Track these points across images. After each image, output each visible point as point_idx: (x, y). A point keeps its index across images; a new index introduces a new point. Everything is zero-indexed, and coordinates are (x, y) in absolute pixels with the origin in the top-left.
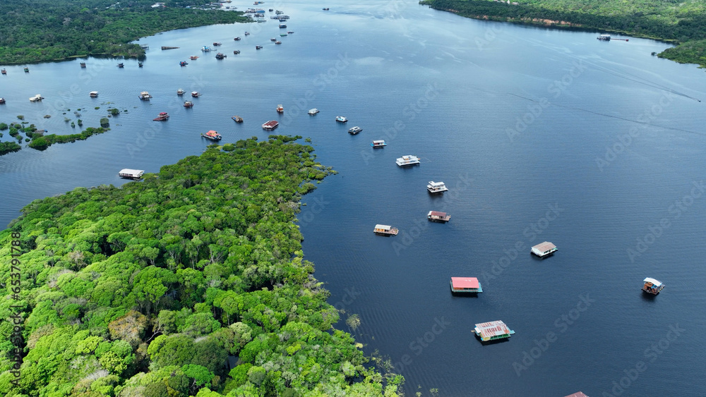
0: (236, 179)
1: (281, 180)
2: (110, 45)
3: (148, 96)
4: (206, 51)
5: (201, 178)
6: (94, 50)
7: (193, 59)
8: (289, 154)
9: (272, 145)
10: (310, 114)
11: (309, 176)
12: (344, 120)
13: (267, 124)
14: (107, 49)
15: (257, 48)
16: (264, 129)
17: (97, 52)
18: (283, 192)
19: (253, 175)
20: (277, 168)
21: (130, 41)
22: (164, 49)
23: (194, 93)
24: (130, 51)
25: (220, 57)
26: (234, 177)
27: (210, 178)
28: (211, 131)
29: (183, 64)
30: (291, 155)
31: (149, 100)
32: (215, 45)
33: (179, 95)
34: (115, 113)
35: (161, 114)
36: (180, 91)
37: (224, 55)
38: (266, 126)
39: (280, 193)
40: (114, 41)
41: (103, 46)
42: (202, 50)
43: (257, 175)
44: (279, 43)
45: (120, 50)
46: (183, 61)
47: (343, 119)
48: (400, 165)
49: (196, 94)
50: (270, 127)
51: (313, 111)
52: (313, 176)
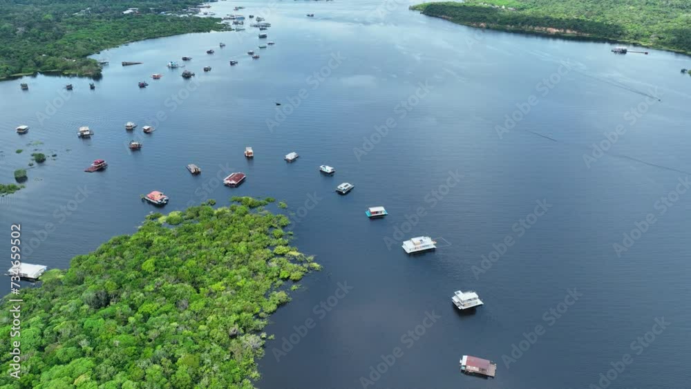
0: (171, 289)
1: (239, 288)
2: (63, 60)
3: (87, 133)
4: (173, 67)
5: (120, 286)
6: (43, 67)
7: (156, 78)
8: (255, 233)
9: (234, 215)
10: (287, 161)
11: (281, 276)
12: (330, 171)
13: (230, 179)
14: (58, 65)
15: (232, 64)
16: (227, 185)
17: (46, 69)
18: (239, 313)
19: (198, 279)
20: (237, 261)
21: (89, 54)
22: (125, 64)
23: (146, 127)
24: (84, 68)
25: (187, 76)
26: (170, 286)
27: (133, 287)
28: (154, 193)
29: (142, 86)
30: (258, 235)
31: (89, 138)
32: (185, 59)
33: (128, 130)
34: (40, 160)
35: (96, 163)
36: (129, 124)
37: (192, 73)
38: (229, 182)
39: (234, 317)
40: (68, 55)
41: (55, 62)
42: (169, 67)
43: (205, 277)
44: (256, 58)
45: (73, 67)
46: (142, 82)
47: (328, 169)
48: (408, 252)
49: (148, 129)
50: (233, 182)
51: (291, 156)
52: (286, 276)
